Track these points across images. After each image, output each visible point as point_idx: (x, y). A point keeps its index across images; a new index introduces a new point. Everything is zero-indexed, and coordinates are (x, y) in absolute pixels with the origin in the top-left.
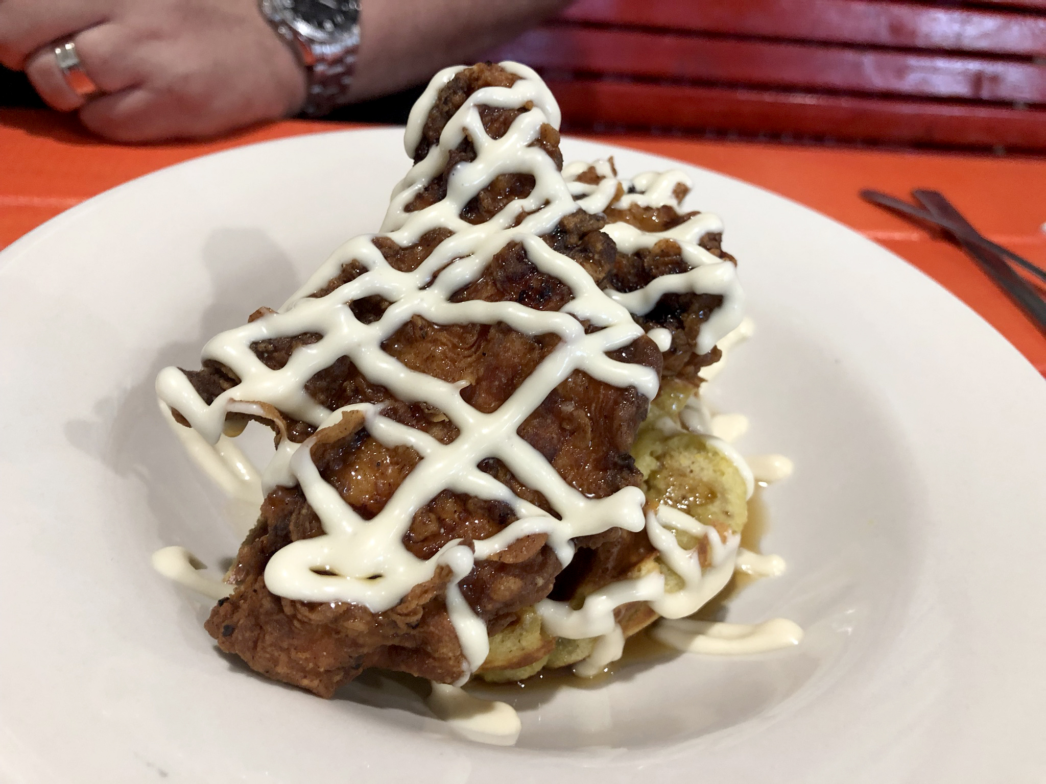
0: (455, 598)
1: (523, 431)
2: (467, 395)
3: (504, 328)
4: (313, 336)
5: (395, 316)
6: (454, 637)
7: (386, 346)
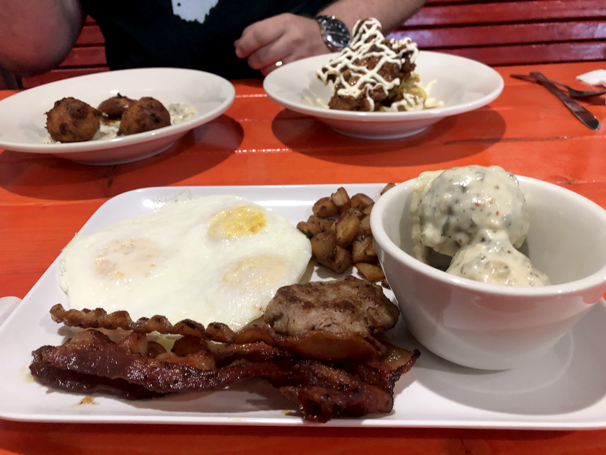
0: (367, 95)
1: (379, 72)
2: (368, 68)
3: (373, 57)
4: (340, 62)
5: (353, 59)
6: (368, 101)
7: (353, 64)
